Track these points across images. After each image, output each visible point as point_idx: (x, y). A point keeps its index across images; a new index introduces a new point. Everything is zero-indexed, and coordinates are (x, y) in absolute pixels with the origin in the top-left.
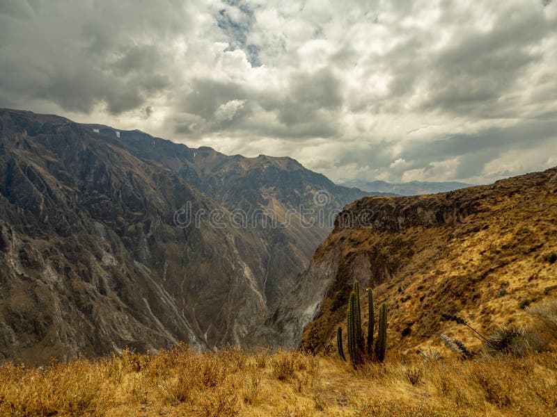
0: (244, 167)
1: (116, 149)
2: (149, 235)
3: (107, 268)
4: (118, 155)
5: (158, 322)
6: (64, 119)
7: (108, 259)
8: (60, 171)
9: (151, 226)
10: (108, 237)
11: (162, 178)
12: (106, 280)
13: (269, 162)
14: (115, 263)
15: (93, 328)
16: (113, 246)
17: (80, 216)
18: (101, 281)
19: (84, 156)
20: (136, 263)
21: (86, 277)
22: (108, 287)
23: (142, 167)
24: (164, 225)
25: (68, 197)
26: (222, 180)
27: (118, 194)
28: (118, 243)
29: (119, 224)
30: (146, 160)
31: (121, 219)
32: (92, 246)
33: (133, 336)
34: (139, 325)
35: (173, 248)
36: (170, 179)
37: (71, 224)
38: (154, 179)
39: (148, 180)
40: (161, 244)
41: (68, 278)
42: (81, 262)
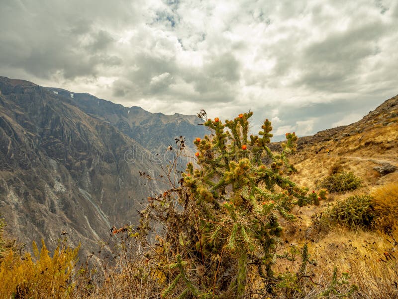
0: (164, 122)
1: (69, 106)
2: (91, 169)
3: (58, 194)
4: (70, 111)
5: (95, 234)
6: (31, 84)
7: (59, 187)
8: (26, 121)
9: (93, 163)
10: (59, 171)
11: (102, 128)
12: (56, 203)
13: (182, 119)
14: (64, 190)
15: (44, 238)
16: (63, 177)
17: (38, 155)
18: (52, 203)
19: (44, 111)
20: (80, 190)
21: (41, 200)
22: (57, 207)
23: (88, 120)
24: (102, 162)
25: (30, 141)
26: (148, 130)
27: (69, 138)
28: (67, 175)
29: (69, 161)
30: (91, 115)
31: (70, 157)
32: (47, 177)
33: (75, 244)
34: (80, 236)
35: (108, 180)
36: (109, 129)
37: (31, 160)
38: (97, 129)
39: (92, 129)
40: (100, 176)
41: (26, 201)
42: (38, 188)
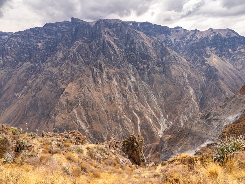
1: (138, 31)
2: (149, 70)
3: (133, 82)
4: (139, 35)
5: (149, 106)
6: (120, 21)
7: (133, 79)
8: (118, 43)
9: (150, 66)
10: (133, 70)
11: (156, 44)
12: (132, 87)
14: (135, 81)
15: (127, 103)
16: (135, 74)
17: (124, 61)
18: (130, 87)
19: (127, 36)
20: (142, 81)
21: (125, 85)
22: (132, 89)
23: (148, 40)
24: (155, 66)
25: (121, 54)
26: (185, 44)
27: (138, 52)
28: (137, 73)
29: (138, 65)
30: (149, 36)
31: (138, 63)
32: (128, 73)
33: (140, 109)
34: (142, 106)
35: (158, 77)
36: (160, 45)
37: (121, 64)
38: (152, 45)
39: (150, 45)
40: (153, 74)
41: (120, 85)
42: (124, 79)
